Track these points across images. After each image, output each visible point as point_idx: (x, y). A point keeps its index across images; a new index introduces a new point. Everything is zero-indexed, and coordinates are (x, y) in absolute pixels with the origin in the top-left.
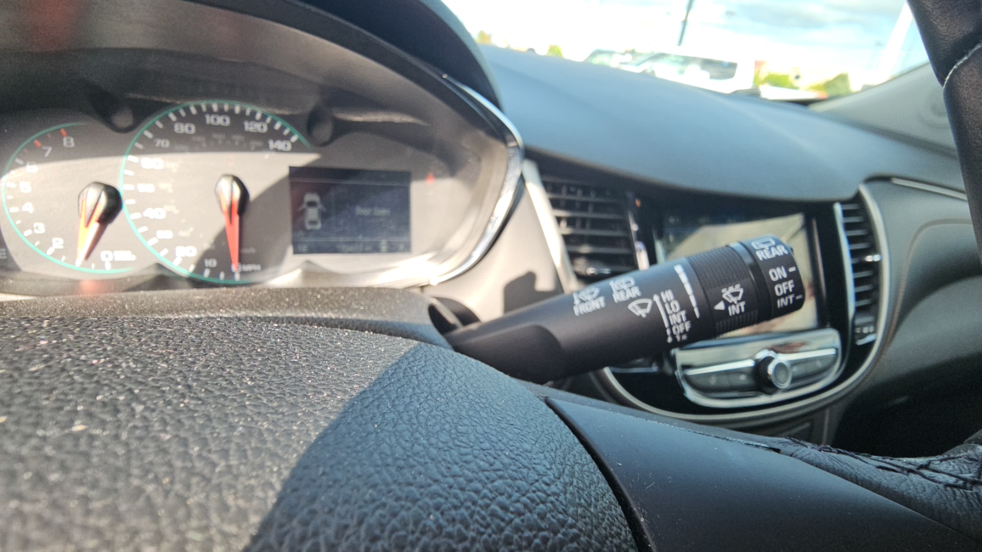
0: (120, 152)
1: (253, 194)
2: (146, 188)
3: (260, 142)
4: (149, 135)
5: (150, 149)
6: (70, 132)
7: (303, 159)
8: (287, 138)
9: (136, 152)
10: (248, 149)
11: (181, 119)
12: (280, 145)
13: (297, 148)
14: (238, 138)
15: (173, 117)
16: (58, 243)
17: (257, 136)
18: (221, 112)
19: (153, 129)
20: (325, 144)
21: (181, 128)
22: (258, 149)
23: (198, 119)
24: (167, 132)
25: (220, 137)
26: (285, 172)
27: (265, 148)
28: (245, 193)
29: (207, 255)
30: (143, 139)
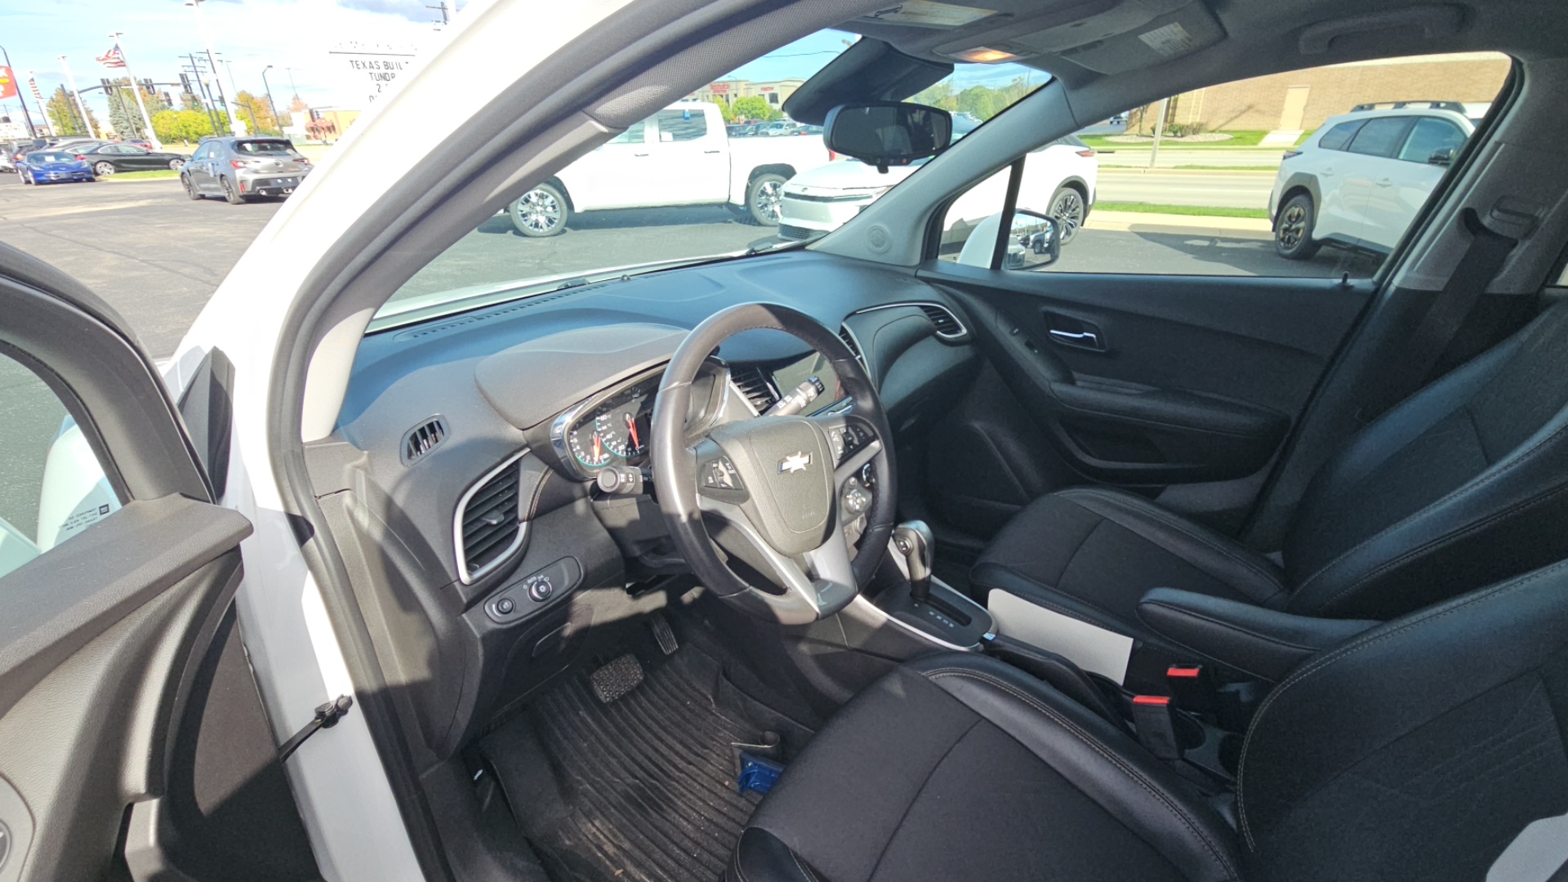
2: (604, 428)
9: (599, 416)
12: (636, 396)
16: (588, 457)
29: (628, 446)
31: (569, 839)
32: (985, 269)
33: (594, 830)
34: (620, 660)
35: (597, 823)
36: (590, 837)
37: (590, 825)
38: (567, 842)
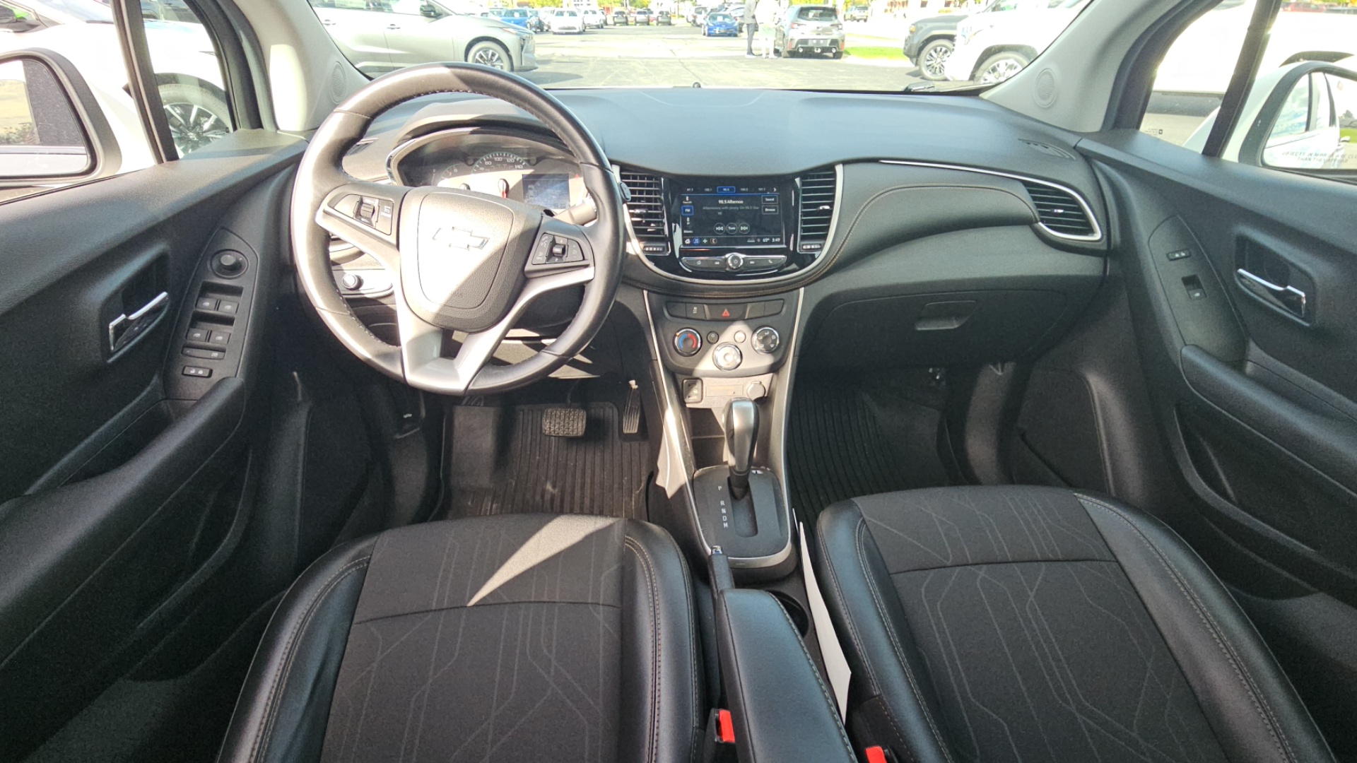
0: (469, 173)
1: (511, 187)
3: (512, 166)
4: (478, 166)
5: (479, 171)
6: (456, 167)
7: (528, 172)
8: (521, 164)
9: (474, 173)
10: (508, 169)
11: (488, 160)
12: (519, 167)
13: (525, 167)
14: (505, 165)
15: (485, 159)
17: (511, 164)
18: (499, 156)
19: (479, 164)
20: (534, 165)
21: (487, 163)
22: (511, 169)
23: (492, 160)
24: (483, 165)
25: (499, 165)
26: (521, 178)
27: (514, 168)
28: (508, 186)
30: (476, 168)
31: (472, 502)
32: (1196, 153)
33: (489, 508)
34: (574, 411)
35: (494, 506)
36: (483, 510)
37: (490, 504)
38: (469, 503)
